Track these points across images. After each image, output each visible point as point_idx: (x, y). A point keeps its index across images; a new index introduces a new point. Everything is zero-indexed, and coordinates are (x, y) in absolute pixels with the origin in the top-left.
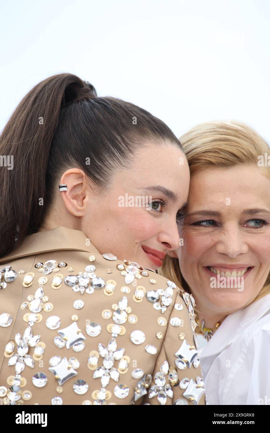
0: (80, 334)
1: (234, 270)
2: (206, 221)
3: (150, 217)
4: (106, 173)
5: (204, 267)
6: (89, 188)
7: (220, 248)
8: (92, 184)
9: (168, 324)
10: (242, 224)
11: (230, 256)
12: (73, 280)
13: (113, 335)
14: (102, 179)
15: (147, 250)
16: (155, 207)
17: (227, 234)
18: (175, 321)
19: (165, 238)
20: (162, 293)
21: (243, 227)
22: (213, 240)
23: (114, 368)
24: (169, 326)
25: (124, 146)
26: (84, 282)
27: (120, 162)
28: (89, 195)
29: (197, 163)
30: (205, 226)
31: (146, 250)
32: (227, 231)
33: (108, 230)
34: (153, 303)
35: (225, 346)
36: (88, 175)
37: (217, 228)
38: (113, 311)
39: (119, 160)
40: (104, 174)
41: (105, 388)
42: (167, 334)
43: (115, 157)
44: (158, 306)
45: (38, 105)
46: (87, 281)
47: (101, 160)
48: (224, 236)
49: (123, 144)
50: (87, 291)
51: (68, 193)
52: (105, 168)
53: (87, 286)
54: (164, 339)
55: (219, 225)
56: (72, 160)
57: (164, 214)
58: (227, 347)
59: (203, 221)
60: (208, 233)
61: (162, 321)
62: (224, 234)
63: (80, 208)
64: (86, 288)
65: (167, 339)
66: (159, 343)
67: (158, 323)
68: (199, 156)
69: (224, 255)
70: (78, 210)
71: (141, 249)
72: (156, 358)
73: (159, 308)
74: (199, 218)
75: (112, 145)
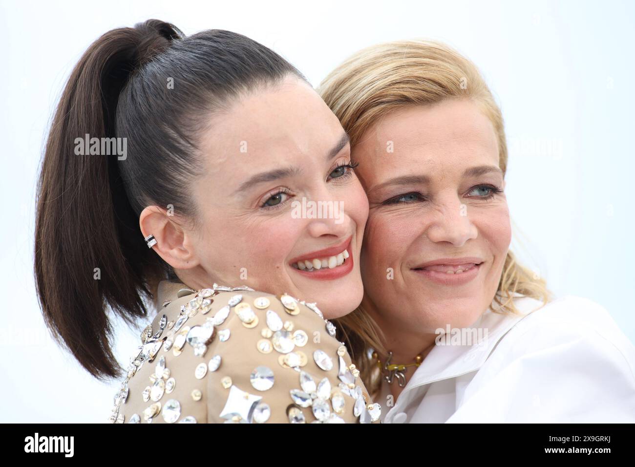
10: (463, 194)
17: (444, 210)
21: (466, 199)
22: (422, 223)
32: (443, 205)
47: (169, 180)
48: (440, 214)
51: (160, 245)
66: (202, 407)
74: (395, 189)
75: (168, 150)
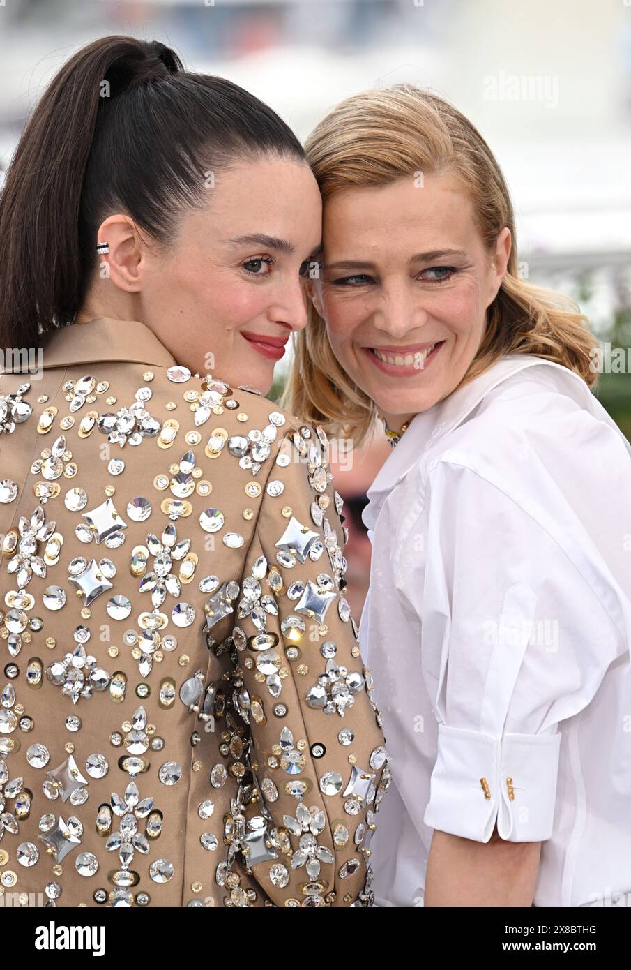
0: (118, 517)
1: (407, 353)
2: (355, 277)
3: (249, 285)
4: (167, 219)
5: (362, 348)
6: (144, 247)
7: (379, 322)
8: (148, 240)
9: (264, 491)
10: (415, 276)
11: (393, 334)
12: (109, 422)
13: (171, 517)
14: (163, 230)
15: (251, 338)
16: (256, 268)
17: (387, 299)
18: (275, 487)
19: (280, 315)
20: (256, 438)
21: (417, 282)
22: (366, 308)
23: (170, 575)
24: (266, 496)
25: (195, 171)
26: (126, 427)
27: (189, 200)
28: (146, 256)
29: (332, 180)
30: (353, 285)
31: (248, 337)
32: (387, 292)
33: (182, 312)
34: (241, 457)
35: (396, 481)
36: (140, 225)
37: (373, 286)
38: (171, 476)
39: (187, 196)
40: (165, 221)
41: (158, 608)
42: (262, 510)
43: (180, 191)
44: (247, 463)
45: (63, 103)
46: (131, 424)
47: (161, 200)
48: (383, 302)
49: (193, 168)
50: (132, 441)
51: (111, 256)
52: (166, 212)
53: (130, 432)
54: (258, 519)
55: (377, 281)
56: (116, 198)
57: (276, 274)
58: (401, 482)
59: (348, 278)
60: (359, 296)
61: (253, 489)
62: (384, 298)
63: (132, 279)
64: (128, 436)
65: (262, 519)
66: (250, 528)
67: (247, 492)
68: (333, 170)
69: (386, 334)
70: (130, 283)
71: (240, 337)
72: (246, 553)
73: (250, 465)
74: (342, 273)
75: (175, 172)
